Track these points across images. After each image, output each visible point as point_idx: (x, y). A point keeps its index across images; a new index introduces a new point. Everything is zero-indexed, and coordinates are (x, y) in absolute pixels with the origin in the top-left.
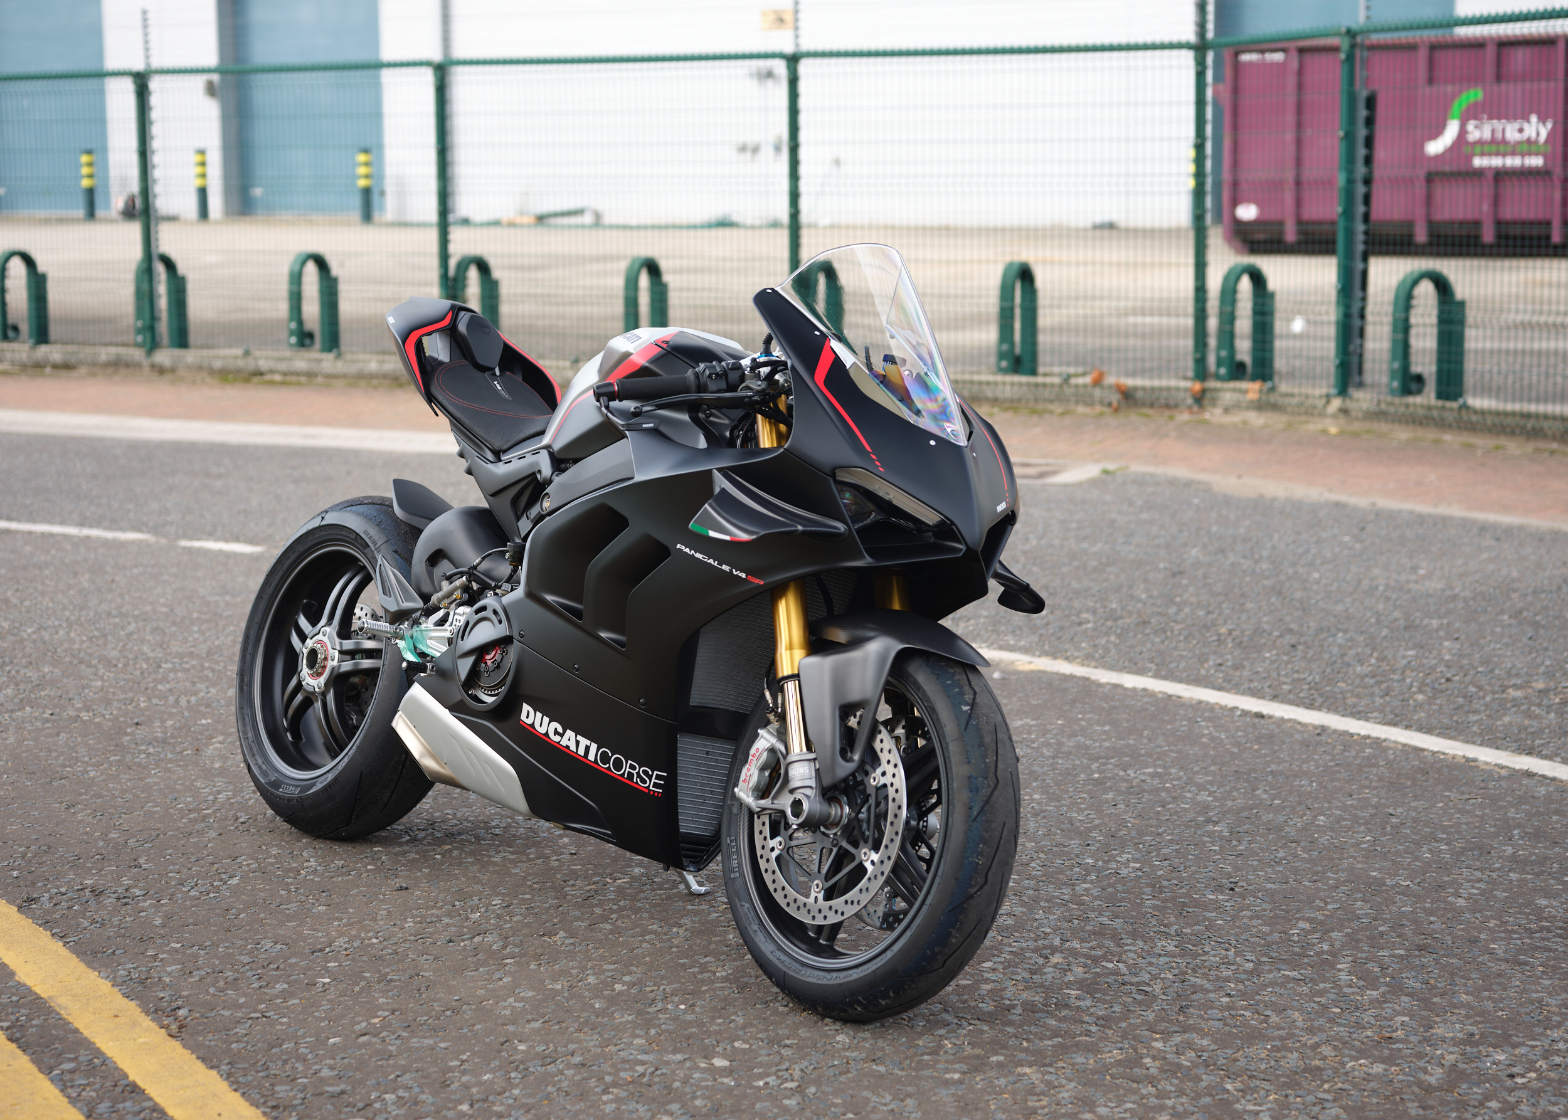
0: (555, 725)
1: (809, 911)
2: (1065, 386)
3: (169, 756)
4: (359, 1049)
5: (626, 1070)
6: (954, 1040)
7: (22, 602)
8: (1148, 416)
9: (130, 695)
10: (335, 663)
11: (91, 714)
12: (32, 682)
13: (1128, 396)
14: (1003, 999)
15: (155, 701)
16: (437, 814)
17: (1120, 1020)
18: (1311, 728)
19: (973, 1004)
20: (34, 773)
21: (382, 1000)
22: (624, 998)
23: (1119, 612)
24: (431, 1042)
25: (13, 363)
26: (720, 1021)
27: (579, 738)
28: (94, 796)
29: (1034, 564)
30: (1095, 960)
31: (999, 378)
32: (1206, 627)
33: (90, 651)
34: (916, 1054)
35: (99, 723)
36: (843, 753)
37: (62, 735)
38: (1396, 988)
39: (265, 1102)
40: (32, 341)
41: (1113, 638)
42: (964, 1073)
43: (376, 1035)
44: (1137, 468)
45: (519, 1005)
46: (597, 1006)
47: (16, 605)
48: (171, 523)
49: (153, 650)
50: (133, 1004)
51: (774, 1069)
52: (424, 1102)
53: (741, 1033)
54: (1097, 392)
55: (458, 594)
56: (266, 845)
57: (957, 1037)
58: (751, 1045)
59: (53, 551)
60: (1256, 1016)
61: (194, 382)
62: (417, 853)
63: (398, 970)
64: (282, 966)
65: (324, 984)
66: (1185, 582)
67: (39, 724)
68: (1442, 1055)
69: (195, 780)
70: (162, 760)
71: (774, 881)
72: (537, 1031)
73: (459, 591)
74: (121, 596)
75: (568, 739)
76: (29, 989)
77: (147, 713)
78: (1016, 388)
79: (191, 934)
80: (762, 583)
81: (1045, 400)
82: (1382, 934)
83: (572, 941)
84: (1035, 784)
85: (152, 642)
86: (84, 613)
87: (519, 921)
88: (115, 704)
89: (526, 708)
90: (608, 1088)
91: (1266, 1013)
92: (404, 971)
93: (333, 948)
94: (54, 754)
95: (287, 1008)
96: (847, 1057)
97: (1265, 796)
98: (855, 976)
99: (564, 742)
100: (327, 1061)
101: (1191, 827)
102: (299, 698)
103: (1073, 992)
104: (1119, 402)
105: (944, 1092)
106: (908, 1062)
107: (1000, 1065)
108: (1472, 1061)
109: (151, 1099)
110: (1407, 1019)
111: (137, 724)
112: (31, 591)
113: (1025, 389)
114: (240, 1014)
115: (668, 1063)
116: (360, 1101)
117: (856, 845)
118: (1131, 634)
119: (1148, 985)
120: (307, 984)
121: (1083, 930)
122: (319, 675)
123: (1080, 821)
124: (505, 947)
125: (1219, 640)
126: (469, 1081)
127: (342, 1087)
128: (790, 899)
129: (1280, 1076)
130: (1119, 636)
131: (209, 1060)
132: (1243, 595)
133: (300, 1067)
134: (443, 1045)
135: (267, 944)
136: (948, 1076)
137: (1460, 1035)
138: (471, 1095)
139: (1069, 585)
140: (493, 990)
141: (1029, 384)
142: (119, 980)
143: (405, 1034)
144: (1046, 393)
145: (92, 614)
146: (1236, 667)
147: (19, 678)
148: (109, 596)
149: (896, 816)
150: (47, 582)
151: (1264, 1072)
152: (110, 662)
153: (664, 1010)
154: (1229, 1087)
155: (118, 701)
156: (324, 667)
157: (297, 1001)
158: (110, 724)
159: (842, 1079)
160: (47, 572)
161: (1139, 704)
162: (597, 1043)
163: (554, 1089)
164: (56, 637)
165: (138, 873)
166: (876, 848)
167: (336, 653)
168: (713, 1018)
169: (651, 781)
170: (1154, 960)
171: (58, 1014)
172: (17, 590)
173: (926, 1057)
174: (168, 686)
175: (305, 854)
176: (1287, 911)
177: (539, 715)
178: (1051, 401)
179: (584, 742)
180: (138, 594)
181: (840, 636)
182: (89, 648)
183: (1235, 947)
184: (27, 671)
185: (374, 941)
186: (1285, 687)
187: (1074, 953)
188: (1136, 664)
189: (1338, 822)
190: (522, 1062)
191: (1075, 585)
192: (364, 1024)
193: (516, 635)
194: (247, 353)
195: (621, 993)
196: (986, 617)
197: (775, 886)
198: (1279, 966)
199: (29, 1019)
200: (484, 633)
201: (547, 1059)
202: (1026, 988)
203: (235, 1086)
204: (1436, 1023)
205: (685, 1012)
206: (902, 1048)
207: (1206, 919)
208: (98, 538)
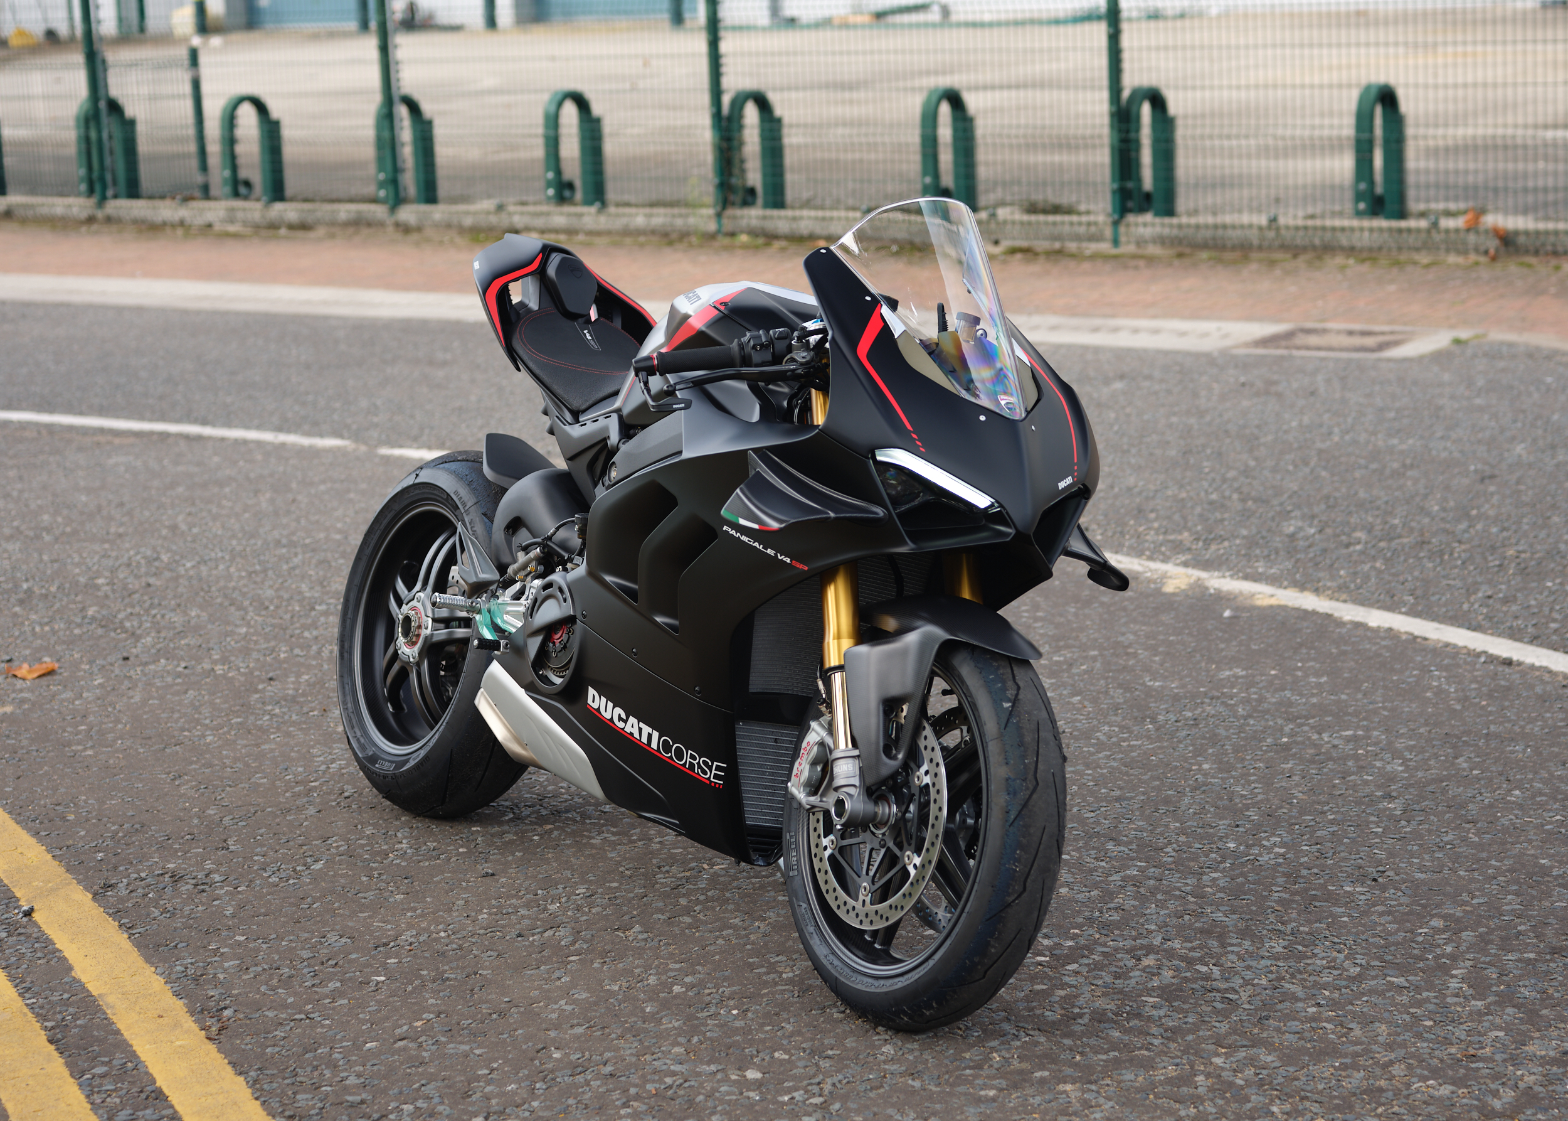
0: (619, 711)
1: (857, 915)
2: (1433, 232)
3: (294, 717)
4: (393, 1055)
5: (654, 1081)
6: (1004, 1053)
7: (190, 529)
8: (1529, 266)
9: (273, 643)
10: (429, 631)
11: (226, 667)
12: (175, 628)
13: (1508, 242)
14: (1073, 1006)
15: (297, 651)
16: (550, 788)
17: (1190, 1031)
18: (1560, 678)
19: (1038, 1012)
20: (150, 738)
21: (431, 1001)
22: (679, 1001)
23: (1399, 530)
24: (467, 1048)
25: (245, 223)
26: (769, 1028)
27: (642, 725)
28: (204, 765)
29: (1325, 468)
30: (1190, 962)
31: (1355, 223)
32: (1493, 548)
33: (245, 590)
34: (958, 1068)
35: (233, 678)
36: (887, 750)
37: (191, 692)
38: (1507, 999)
39: (282, 1112)
40: (265, 198)
41: (1378, 564)
42: (1001, 1090)
43: (415, 1040)
44: (1498, 335)
45: (569, 1008)
46: (648, 1010)
47: (183, 533)
48: (376, 425)
49: (312, 588)
50: (180, 1003)
51: (805, 1082)
52: (441, 1113)
53: (785, 1042)
54: (1472, 238)
55: (532, 566)
56: (362, 824)
57: (1008, 1050)
58: (792, 1055)
59: (241, 463)
60: (1339, 1028)
61: (441, 243)
62: (516, 834)
63: (457, 968)
64: (340, 963)
65: (378, 982)
66: (1492, 489)
67: (169, 679)
68: (1523, 1075)
69: (313, 747)
70: (284, 723)
71: (826, 882)
72: (577, 1037)
73: (534, 563)
74: (298, 520)
75: (632, 726)
76: (82, 986)
77: (285, 666)
78: (1375, 235)
79: (258, 925)
80: (806, 568)
81: (1410, 248)
82: (1520, 933)
83: (645, 935)
84: (1210, 751)
85: (313, 578)
86: (252, 541)
87: (598, 913)
88: (255, 655)
89: (592, 691)
90: (629, 1101)
91: (1350, 1026)
92: (463, 968)
93: (398, 942)
94: (176, 715)
95: (334, 1009)
96: (885, 1070)
97: (1465, 765)
98: (900, 985)
99: (628, 729)
100: (357, 1068)
101: (1363, 803)
102: (396, 667)
103: (1152, 1000)
104: (1497, 250)
105: (972, 1110)
106: (947, 1077)
107: (1042, 1081)
108: (1551, 1084)
109: (172, 1107)
110: (1501, 1034)
111: (271, 679)
112: (204, 514)
113: (1386, 235)
114: (284, 1016)
115: (699, 1074)
116: (377, 1112)
117: (901, 847)
118: (1402, 558)
119: (1236, 992)
120: (361, 983)
121: (1190, 927)
122: (414, 644)
123: (1242, 796)
124: (574, 942)
125: (1500, 566)
126: (493, 1091)
127: (364, 1096)
128: (840, 902)
129: (1336, 1097)
130: (1387, 560)
131: (239, 1068)
132: (1554, 506)
133: (328, 1074)
134: (477, 1052)
135: (333, 937)
136: (983, 1093)
137: (1552, 1053)
138: (489, 1107)
139: (1356, 493)
140: (548, 991)
141: (1390, 230)
142: (174, 977)
143: (443, 1039)
144: (1411, 240)
145: (260, 543)
146: (1506, 601)
147: (163, 623)
148: (285, 521)
149: (937, 818)
150: (224, 502)
151: (1320, 1093)
152: (263, 603)
153: (716, 1015)
154: (1275, 1109)
155: (259, 651)
156: (418, 636)
157: (346, 1001)
158: (242, 679)
159: (872, 1095)
160: (227, 490)
161: (1374, 648)
162: (634, 1051)
163: (575, 1101)
164: (214, 572)
165: (224, 855)
166: (918, 851)
167: (430, 621)
168: (763, 1025)
169: (711, 773)
170: (1254, 964)
171: (105, 1013)
172: (190, 514)
173: (968, 1072)
174: (315, 633)
175: (399, 835)
176: (1424, 906)
177: (603, 699)
178: (1417, 250)
179: (646, 729)
180: (316, 517)
181: (890, 624)
182: (245, 586)
183: (1350, 948)
184: (172, 615)
185: (442, 934)
186: (1553, 625)
187: (1171, 954)
188: (1392, 597)
189: (1533, 797)
190: (552, 1071)
191: (1362, 494)
192: (405, 1028)
193: (579, 616)
194: (500, 208)
195: (678, 995)
196: (1244, 537)
197: (827, 887)
198: (1386, 971)
199: (75, 1018)
200: (551, 612)
201: (577, 1069)
202: (1104, 995)
203: (258, 1094)
204: (1532, 1038)
205: (736, 1017)
206: (946, 1061)
207: (1332, 915)
208: (294, 445)
